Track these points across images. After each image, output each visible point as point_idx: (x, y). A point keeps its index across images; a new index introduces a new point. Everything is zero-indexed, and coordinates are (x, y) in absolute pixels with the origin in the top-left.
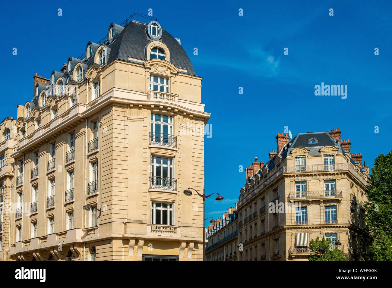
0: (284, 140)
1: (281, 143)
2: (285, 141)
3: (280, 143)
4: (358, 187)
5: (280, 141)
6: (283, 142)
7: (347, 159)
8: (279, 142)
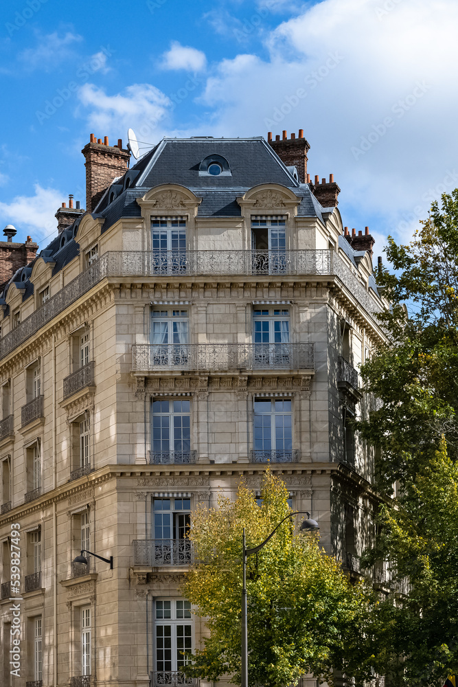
0: (113, 162)
1: (101, 170)
2: (114, 167)
3: (99, 172)
4: (365, 337)
5: (97, 164)
6: (107, 170)
7: (331, 237)
8: (94, 168)
